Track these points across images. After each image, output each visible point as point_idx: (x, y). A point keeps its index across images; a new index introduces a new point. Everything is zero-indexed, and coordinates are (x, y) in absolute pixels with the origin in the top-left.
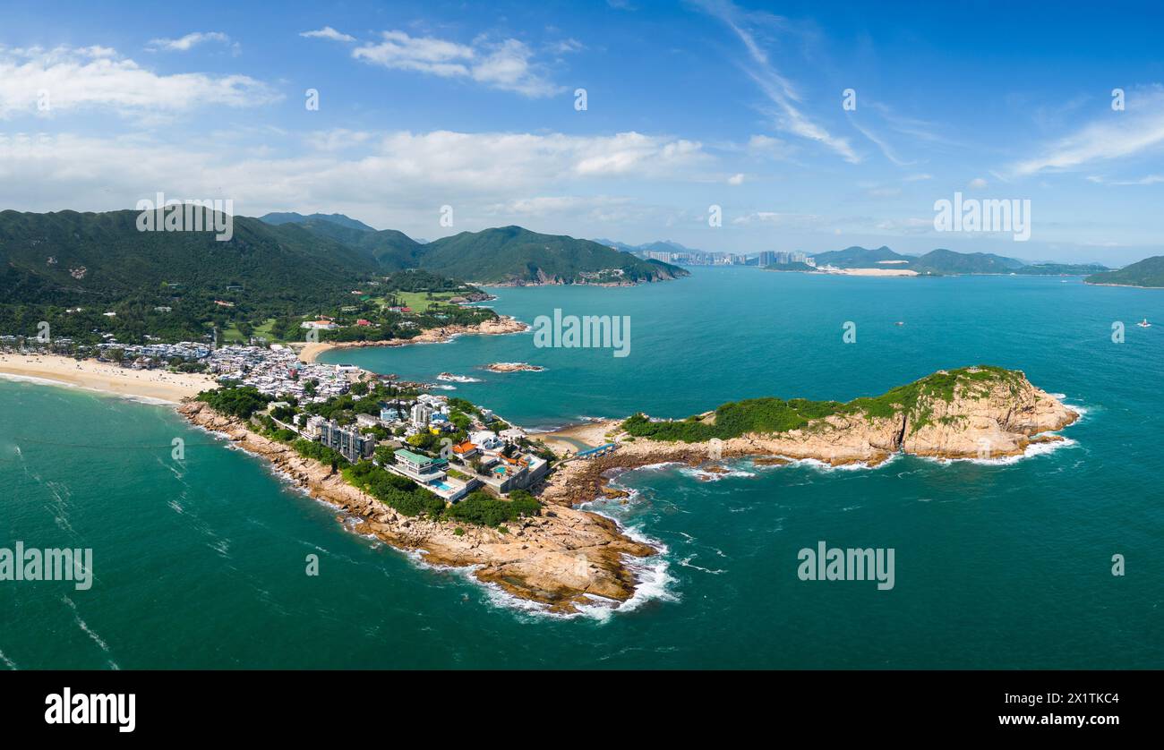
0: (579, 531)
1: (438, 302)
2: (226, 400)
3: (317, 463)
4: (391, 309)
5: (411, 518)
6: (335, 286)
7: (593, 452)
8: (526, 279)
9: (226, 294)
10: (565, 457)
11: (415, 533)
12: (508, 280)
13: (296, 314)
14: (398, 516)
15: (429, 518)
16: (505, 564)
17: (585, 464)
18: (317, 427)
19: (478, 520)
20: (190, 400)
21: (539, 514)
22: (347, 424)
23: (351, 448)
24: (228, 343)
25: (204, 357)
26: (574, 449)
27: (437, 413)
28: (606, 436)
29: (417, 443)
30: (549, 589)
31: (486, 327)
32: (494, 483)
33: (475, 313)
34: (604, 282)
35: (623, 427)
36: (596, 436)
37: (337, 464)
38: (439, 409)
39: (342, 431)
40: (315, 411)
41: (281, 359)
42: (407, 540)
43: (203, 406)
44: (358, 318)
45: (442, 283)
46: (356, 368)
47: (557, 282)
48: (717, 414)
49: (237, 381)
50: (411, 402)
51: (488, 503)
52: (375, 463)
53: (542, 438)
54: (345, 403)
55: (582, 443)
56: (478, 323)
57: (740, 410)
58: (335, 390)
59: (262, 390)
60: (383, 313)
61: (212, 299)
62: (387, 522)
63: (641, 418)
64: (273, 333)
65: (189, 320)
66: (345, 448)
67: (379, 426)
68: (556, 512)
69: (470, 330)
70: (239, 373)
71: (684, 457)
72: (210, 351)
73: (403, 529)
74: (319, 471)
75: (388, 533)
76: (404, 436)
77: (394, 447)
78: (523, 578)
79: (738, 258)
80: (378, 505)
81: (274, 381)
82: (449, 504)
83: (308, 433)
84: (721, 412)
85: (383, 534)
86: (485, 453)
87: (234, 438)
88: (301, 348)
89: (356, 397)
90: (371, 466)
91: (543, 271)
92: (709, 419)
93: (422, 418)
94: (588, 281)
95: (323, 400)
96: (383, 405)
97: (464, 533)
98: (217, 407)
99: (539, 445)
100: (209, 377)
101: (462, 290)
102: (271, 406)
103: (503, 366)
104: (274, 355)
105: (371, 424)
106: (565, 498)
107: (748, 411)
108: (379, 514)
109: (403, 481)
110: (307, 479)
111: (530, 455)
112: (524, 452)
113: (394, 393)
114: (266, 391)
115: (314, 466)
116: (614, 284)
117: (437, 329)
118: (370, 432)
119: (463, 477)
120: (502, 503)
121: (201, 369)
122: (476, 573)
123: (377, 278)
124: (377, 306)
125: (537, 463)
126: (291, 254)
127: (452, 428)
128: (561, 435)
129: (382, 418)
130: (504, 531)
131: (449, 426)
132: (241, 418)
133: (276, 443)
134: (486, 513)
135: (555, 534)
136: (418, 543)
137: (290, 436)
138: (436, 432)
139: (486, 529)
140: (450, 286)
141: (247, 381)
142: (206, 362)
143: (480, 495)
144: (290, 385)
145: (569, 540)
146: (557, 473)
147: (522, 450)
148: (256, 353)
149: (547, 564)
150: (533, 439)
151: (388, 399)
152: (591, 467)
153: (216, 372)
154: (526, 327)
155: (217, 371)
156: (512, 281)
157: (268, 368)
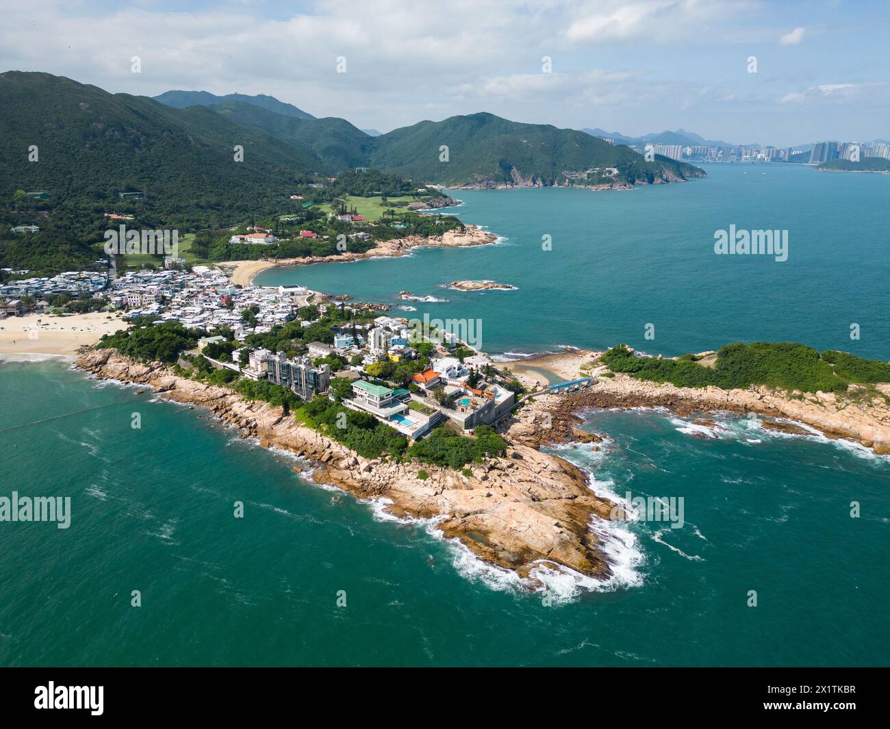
0: (545, 479)
1: (395, 209)
2: (142, 343)
3: (266, 405)
4: (339, 218)
5: (373, 461)
6: (269, 190)
7: (566, 386)
8: (498, 180)
9: (120, 203)
10: (534, 390)
11: (377, 479)
12: (476, 181)
13: (221, 227)
14: (360, 459)
15: (392, 459)
16: (468, 514)
17: (556, 399)
18: (262, 362)
19: (441, 460)
20: (91, 349)
21: (504, 455)
22: (296, 355)
23: (303, 383)
24: (132, 269)
25: (101, 290)
26: (545, 381)
27: (396, 337)
28: (582, 368)
29: (376, 372)
30: (512, 549)
31: (450, 238)
32: (458, 417)
33: (437, 222)
34: (593, 184)
35: (602, 360)
36: (571, 368)
37: (288, 404)
38: (398, 333)
39: (292, 364)
40: (258, 343)
41: (208, 283)
42: (369, 489)
43: (110, 354)
44: (301, 229)
45: (398, 185)
46: (303, 289)
47: (535, 183)
48: (720, 355)
49: (153, 317)
50: (368, 326)
51: (451, 440)
52: (332, 399)
53: (510, 367)
54: (294, 331)
55: (555, 375)
56: (441, 233)
57: (752, 355)
58: (280, 316)
59: (188, 324)
60: (331, 223)
61: (100, 211)
62: (348, 468)
63: (624, 351)
64: (195, 252)
65: (71, 241)
66: (297, 384)
67: (333, 356)
68: (521, 453)
69: (431, 242)
70: (155, 307)
71: (671, 402)
72: (109, 281)
73: (365, 475)
74: (269, 415)
75: (350, 481)
76: (361, 364)
77: (351, 377)
78: (486, 533)
79: (778, 152)
80: (337, 448)
81: (202, 312)
82: (412, 442)
83: (252, 371)
84: (725, 354)
85: (345, 483)
86: (449, 382)
87: (159, 388)
88: (232, 268)
89: (305, 324)
90: (326, 403)
91: (518, 170)
92: (708, 360)
93: (380, 344)
94: (572, 182)
95: (267, 329)
96: (336, 330)
97: (427, 477)
98: (131, 352)
99: (507, 375)
100: (113, 315)
101: (423, 194)
102: (202, 343)
103: (469, 284)
104: (198, 280)
105: (325, 353)
106: (532, 438)
107: (763, 358)
108: (339, 459)
109: (363, 418)
110: (256, 426)
111: (497, 386)
112: (490, 382)
113: (348, 316)
114: (194, 325)
115: (263, 409)
116: (606, 187)
117: (393, 240)
118: (324, 363)
119: (425, 411)
120: (466, 440)
121: (100, 306)
122: (440, 526)
123: (322, 179)
124: (324, 214)
125: (504, 395)
126: (206, 148)
127: (413, 354)
128: (531, 364)
129: (336, 345)
130: (468, 474)
131: (410, 352)
132: (164, 362)
133: (214, 388)
134: (450, 451)
135: (520, 481)
136: (382, 491)
137: (230, 377)
138: (396, 359)
139: (451, 471)
140: (406, 189)
141: (167, 316)
142: (105, 297)
143: (444, 430)
144: (224, 315)
145: (534, 488)
146: (525, 408)
147: (488, 380)
148: (174, 279)
149: (511, 516)
150: (500, 368)
151: (341, 323)
152: (563, 403)
153: (122, 308)
154: (495, 239)
155: (123, 306)
156: (480, 182)
157: (192, 296)
